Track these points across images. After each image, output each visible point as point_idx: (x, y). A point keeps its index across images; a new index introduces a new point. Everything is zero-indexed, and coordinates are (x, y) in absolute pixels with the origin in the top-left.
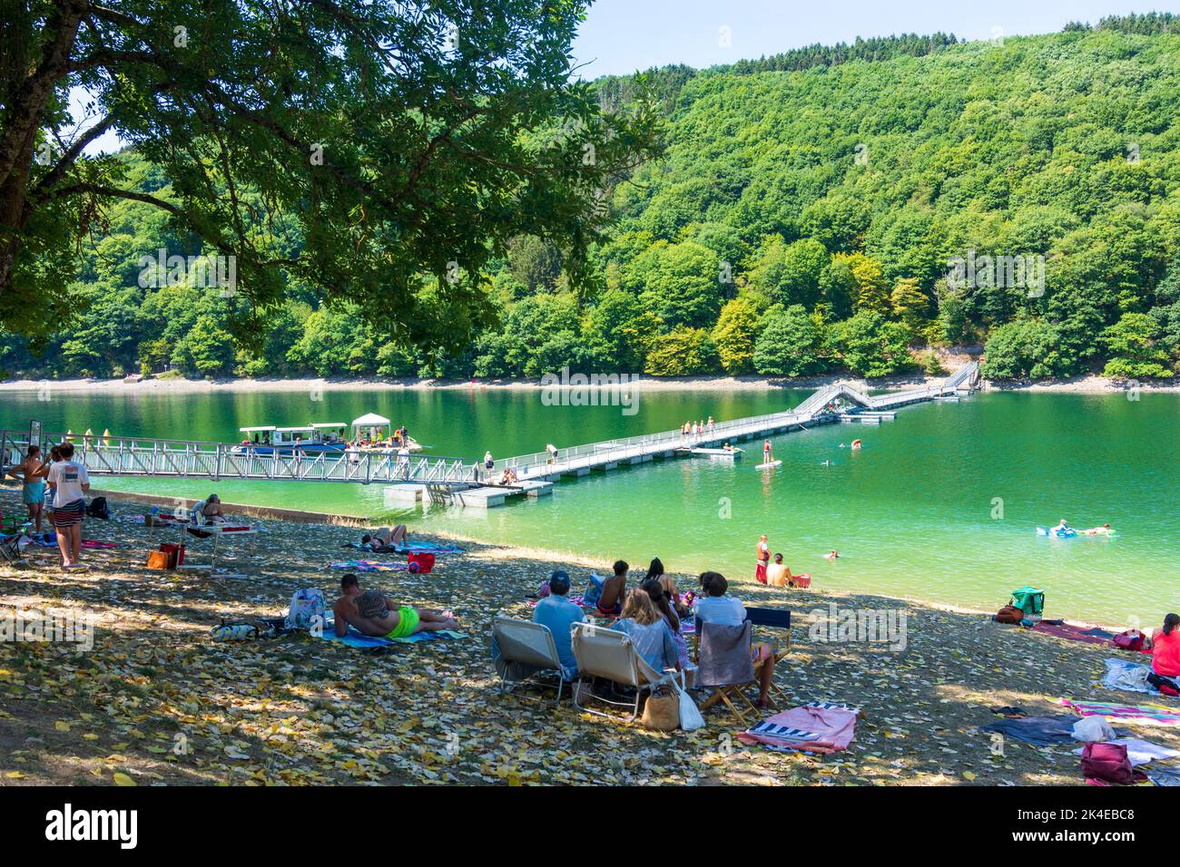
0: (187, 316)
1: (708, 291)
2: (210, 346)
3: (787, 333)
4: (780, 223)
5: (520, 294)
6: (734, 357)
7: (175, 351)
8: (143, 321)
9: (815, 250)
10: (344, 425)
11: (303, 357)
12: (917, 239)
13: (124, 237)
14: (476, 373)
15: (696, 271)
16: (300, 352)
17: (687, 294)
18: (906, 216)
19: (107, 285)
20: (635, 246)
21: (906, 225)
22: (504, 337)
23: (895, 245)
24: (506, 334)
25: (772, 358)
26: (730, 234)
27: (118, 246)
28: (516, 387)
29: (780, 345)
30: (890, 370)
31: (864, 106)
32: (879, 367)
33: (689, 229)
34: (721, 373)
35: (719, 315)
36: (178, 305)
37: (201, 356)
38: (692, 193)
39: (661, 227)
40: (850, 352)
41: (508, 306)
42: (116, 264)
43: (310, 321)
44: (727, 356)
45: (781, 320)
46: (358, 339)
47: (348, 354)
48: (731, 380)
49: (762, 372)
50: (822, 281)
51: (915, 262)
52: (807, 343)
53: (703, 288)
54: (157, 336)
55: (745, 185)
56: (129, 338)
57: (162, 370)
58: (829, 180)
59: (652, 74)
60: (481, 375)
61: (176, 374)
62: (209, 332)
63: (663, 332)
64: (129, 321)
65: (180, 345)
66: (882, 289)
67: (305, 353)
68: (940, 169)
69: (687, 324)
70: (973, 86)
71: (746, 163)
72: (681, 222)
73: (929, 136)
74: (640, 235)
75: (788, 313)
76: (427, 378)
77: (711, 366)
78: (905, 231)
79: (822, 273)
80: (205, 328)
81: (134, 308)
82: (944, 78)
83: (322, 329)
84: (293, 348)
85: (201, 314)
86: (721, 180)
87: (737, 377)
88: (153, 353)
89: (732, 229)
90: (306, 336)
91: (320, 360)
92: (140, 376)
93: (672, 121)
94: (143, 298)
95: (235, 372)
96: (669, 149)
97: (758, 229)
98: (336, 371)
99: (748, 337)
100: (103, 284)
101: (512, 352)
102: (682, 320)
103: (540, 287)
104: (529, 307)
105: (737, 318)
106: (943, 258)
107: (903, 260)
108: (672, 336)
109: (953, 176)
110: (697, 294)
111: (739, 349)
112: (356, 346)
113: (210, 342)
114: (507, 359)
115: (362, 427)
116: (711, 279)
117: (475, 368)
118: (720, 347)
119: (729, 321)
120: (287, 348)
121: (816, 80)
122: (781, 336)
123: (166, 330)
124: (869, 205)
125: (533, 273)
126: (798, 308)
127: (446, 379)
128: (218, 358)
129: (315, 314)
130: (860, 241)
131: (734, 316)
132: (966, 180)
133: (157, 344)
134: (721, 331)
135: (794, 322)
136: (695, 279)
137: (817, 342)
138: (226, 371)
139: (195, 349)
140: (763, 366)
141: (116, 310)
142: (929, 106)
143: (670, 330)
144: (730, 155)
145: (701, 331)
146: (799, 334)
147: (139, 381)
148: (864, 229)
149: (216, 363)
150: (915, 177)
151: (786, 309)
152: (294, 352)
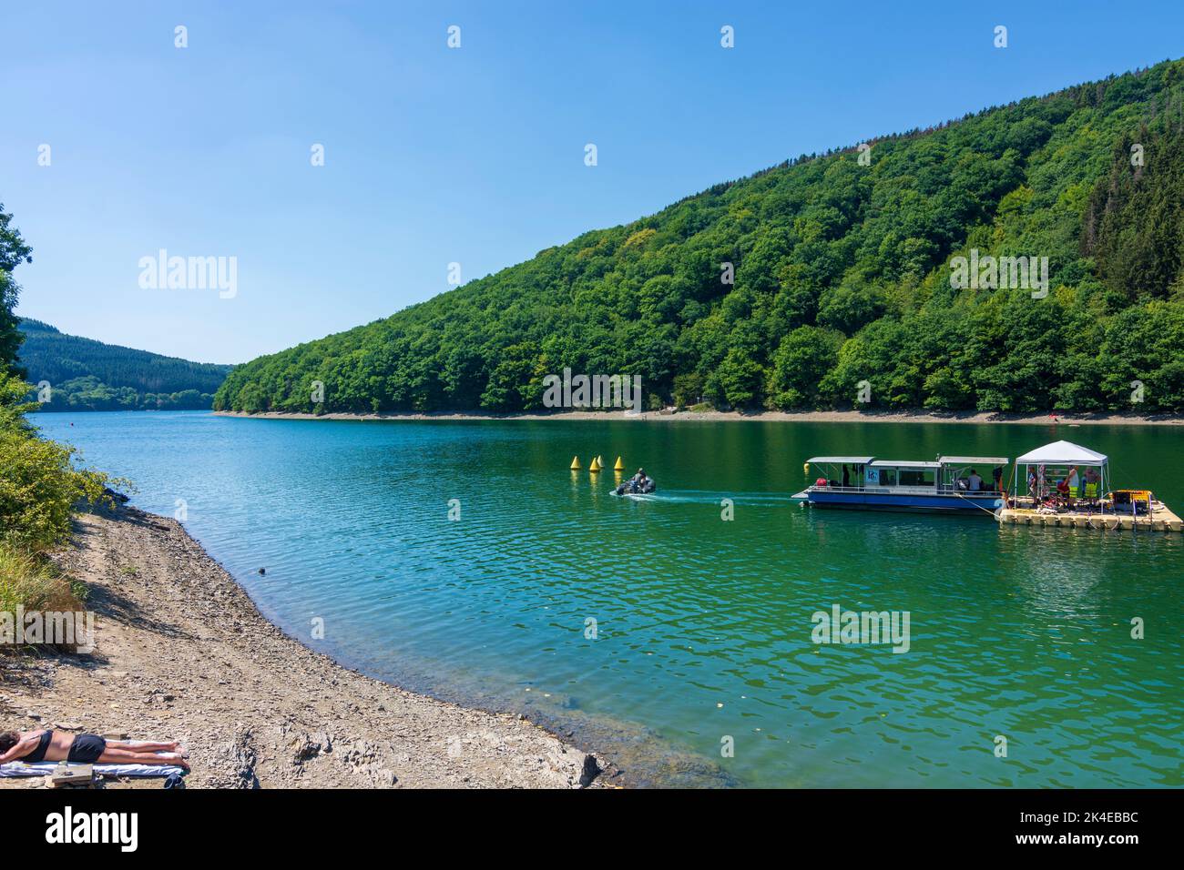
0: (719, 348)
2: (741, 378)
5: (1115, 305)
7: (707, 383)
8: (679, 355)
10: (1005, 461)
11: (837, 388)
13: (664, 278)
14: (1057, 405)
16: (833, 382)
19: (649, 323)
22: (1098, 359)
24: (1101, 355)
27: (659, 286)
36: (711, 338)
37: (732, 388)
42: (656, 303)
43: (844, 348)
46: (901, 366)
47: (890, 383)
54: (691, 369)
56: (666, 371)
57: (694, 402)
60: (1065, 407)
61: (708, 406)
62: (740, 363)
64: (666, 355)
65: (712, 376)
67: (840, 383)
76: (988, 411)
80: (736, 359)
81: (671, 342)
83: (858, 356)
84: (827, 377)
85: (732, 345)
88: (688, 387)
90: (841, 365)
92: (675, 408)
94: (679, 334)
95: (765, 404)
100: (645, 322)
103: (1144, 296)
112: (899, 374)
113: (741, 373)
114: (1104, 386)
117: (1056, 399)
120: (819, 378)
123: (700, 363)
127: (1016, 412)
128: (748, 390)
129: (849, 341)
133: (692, 377)
138: (755, 405)
139: (726, 381)
141: (655, 344)
147: (674, 412)
149: (747, 395)
152: (828, 382)
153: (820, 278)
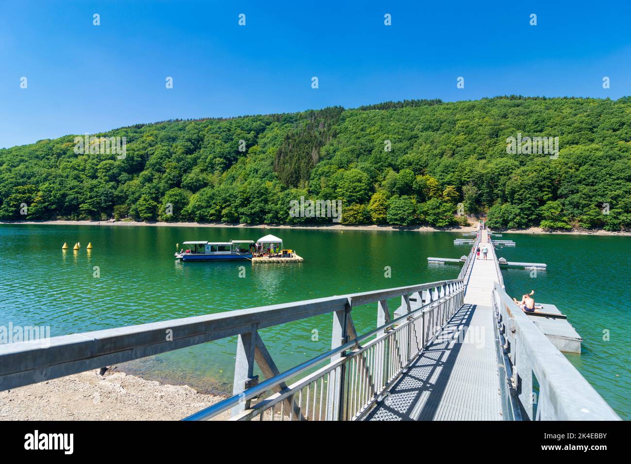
0: (137, 194)
1: (365, 189)
2: (147, 207)
3: (402, 207)
4: (390, 163)
5: (283, 189)
6: (378, 217)
7: (131, 209)
8: (117, 196)
9: (410, 173)
10: (253, 241)
11: (188, 213)
12: (453, 170)
13: (111, 161)
14: (265, 221)
15: (360, 181)
16: (187, 211)
17: (356, 190)
18: (446, 160)
19: (102, 181)
20: (331, 171)
21: (447, 164)
22: (278, 206)
23: (443, 172)
25: (396, 217)
26: (371, 167)
27: (108, 165)
28: (282, 227)
29: (399, 212)
30: (447, 223)
31: (415, 122)
32: (442, 222)
33: (352, 165)
34: (372, 223)
35: (370, 199)
36: (133, 190)
37: (142, 212)
38: (353, 151)
39: (341, 164)
40: (429, 215)
41: (279, 194)
42: (106, 172)
43: (192, 197)
44: (375, 216)
45: (397, 202)
46: (213, 206)
47: (209, 212)
48: (376, 226)
49: (391, 223)
50: (414, 186)
51: (453, 179)
52: (410, 211)
53: (363, 188)
54: (123, 203)
55: (372, 149)
56: (110, 203)
57: (125, 217)
58: (407, 148)
59: (328, 109)
60: (267, 222)
61: (131, 219)
62: (147, 201)
63: (347, 206)
64: (111, 196)
65: (133, 207)
66: (439, 190)
67: (189, 211)
68: (453, 144)
69: (357, 203)
70: (458, 116)
71: (372, 141)
72: (349, 162)
73: (444, 133)
74: (333, 166)
75: (401, 198)
76: (243, 223)
77: (368, 221)
78: (447, 167)
79: (414, 183)
80: (145, 200)
81: (113, 191)
82: (444, 114)
83: (197, 201)
84: (184, 209)
85: (143, 194)
86: (363, 147)
87: (378, 225)
88: (121, 211)
89: (371, 165)
90: (190, 204)
91: (196, 214)
92: (114, 220)
93: (338, 125)
94: (118, 187)
95: (157, 219)
96: (339, 135)
97: (382, 166)
98: (202, 220)
99: (384, 208)
100: (100, 180)
101: (281, 213)
102: (355, 201)
103: (291, 187)
104: (289, 194)
105: (379, 201)
106: (465, 178)
107: (448, 178)
108: (351, 207)
109: (459, 147)
110: (361, 190)
111: (380, 213)
112: (212, 209)
113: (147, 206)
114: (279, 216)
116: (366, 184)
117: (265, 219)
118: (372, 213)
119: (376, 201)
120: (181, 209)
121: (394, 113)
122: (398, 208)
123: (128, 200)
124: (426, 157)
125: (288, 180)
126: (405, 197)
127: (252, 224)
128: (150, 213)
129: (194, 195)
130: (425, 171)
131: (378, 200)
132: (466, 148)
133: (123, 206)
134: (371, 206)
135: (405, 202)
136: (359, 184)
137: (415, 211)
138: (153, 219)
139: (140, 209)
140: (391, 221)
141: (105, 191)
142: (442, 122)
143: (350, 205)
144: (365, 138)
145: (363, 206)
146: (407, 208)
147: (114, 222)
148: (426, 166)
149: (149, 215)
150: (444, 147)
151: (400, 196)
152: (185, 211)
153: (183, 169)
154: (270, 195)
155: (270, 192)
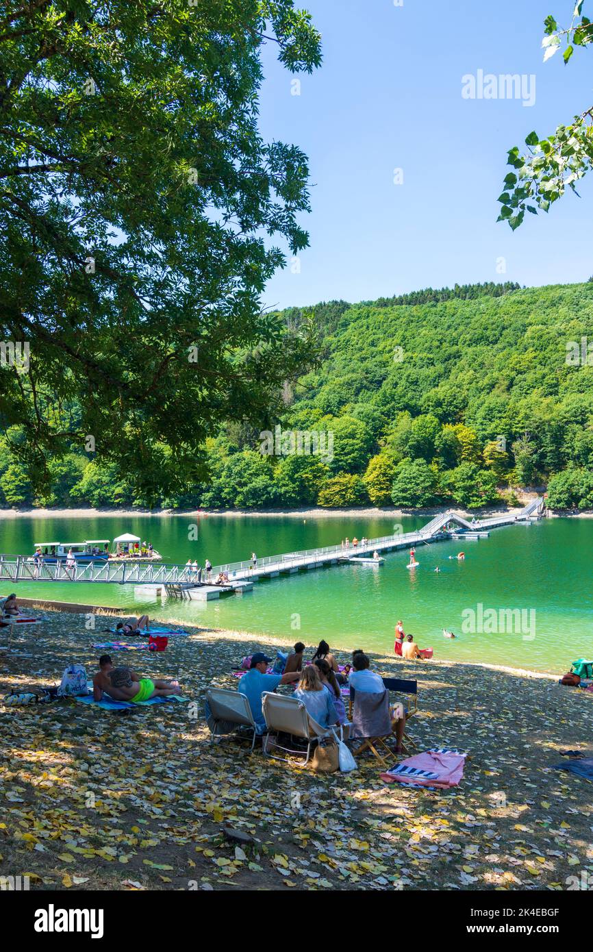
1: (361, 449)
2: (17, 486)
3: (414, 478)
4: (407, 404)
5: (232, 451)
6: (378, 494)
9: (432, 422)
10: (108, 541)
11: (81, 494)
12: (499, 415)
14: (202, 505)
15: (352, 436)
16: (79, 490)
17: (346, 451)
18: (492, 399)
20: (311, 419)
21: (491, 406)
22: (221, 480)
23: (485, 419)
24: (223, 478)
25: (404, 495)
26: (374, 411)
28: (229, 514)
29: (409, 486)
30: (484, 503)
31: (462, 328)
32: (476, 501)
33: (347, 407)
34: (370, 505)
35: (367, 465)
37: (10, 493)
38: (349, 384)
39: (328, 406)
40: (456, 490)
41: (224, 459)
43: (87, 469)
44: (373, 493)
45: (409, 469)
47: (113, 492)
48: (376, 509)
49: (397, 504)
50: (437, 443)
51: (498, 430)
52: (427, 484)
53: (357, 447)
55: (384, 379)
58: (440, 376)
59: (321, 306)
60: (205, 506)
62: (17, 476)
63: (330, 477)
66: (477, 448)
67: (83, 491)
68: (513, 369)
69: (346, 472)
70: (532, 316)
71: (384, 364)
72: (342, 403)
73: (504, 348)
74: (314, 411)
75: (414, 464)
76: (167, 509)
77: (362, 500)
78: (491, 410)
79: (437, 437)
80: (14, 473)
82: (513, 311)
83: (95, 474)
84: (75, 487)
85: (11, 464)
86: (368, 375)
87: (380, 508)
89: (376, 407)
90: (84, 479)
91: (93, 495)
93: (335, 336)
95: (33, 504)
96: (333, 355)
97: (393, 408)
98: (104, 504)
99: (387, 480)
101: (226, 490)
102: (343, 469)
103: (246, 446)
104: (238, 460)
105: (380, 468)
106: (516, 428)
107: (490, 429)
108: (336, 479)
109: (521, 373)
110: (353, 451)
111: (382, 489)
112: (119, 486)
113: (17, 483)
114: (223, 495)
115: (121, 543)
116: (362, 441)
117: (201, 502)
118: (369, 487)
119: (374, 469)
120: (71, 487)
121: (430, 311)
122: (410, 480)
124: (466, 393)
125: (242, 436)
126: (421, 460)
127: (181, 508)
128: (22, 494)
129: (91, 464)
130: (461, 416)
131: (378, 466)
132: (530, 376)
134: (369, 477)
135: (418, 470)
136: (351, 441)
137: (434, 483)
138: (27, 505)
139: (6, 488)
140: (398, 500)
142: (504, 328)
143: (334, 476)
144: (374, 359)
145: (356, 476)
146: (422, 479)
148: (464, 408)
149: (21, 498)
150: (496, 374)
151: (413, 461)
152: (75, 490)
154: (210, 461)
155: (210, 458)
